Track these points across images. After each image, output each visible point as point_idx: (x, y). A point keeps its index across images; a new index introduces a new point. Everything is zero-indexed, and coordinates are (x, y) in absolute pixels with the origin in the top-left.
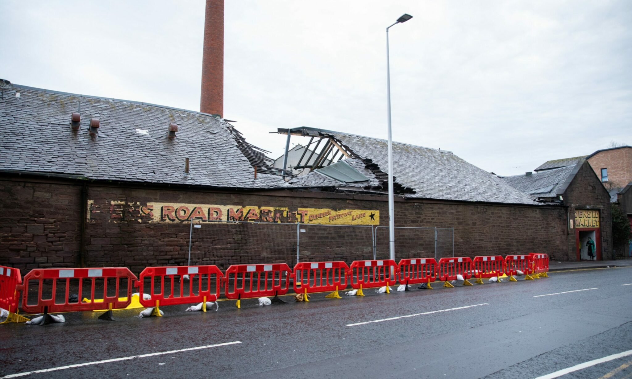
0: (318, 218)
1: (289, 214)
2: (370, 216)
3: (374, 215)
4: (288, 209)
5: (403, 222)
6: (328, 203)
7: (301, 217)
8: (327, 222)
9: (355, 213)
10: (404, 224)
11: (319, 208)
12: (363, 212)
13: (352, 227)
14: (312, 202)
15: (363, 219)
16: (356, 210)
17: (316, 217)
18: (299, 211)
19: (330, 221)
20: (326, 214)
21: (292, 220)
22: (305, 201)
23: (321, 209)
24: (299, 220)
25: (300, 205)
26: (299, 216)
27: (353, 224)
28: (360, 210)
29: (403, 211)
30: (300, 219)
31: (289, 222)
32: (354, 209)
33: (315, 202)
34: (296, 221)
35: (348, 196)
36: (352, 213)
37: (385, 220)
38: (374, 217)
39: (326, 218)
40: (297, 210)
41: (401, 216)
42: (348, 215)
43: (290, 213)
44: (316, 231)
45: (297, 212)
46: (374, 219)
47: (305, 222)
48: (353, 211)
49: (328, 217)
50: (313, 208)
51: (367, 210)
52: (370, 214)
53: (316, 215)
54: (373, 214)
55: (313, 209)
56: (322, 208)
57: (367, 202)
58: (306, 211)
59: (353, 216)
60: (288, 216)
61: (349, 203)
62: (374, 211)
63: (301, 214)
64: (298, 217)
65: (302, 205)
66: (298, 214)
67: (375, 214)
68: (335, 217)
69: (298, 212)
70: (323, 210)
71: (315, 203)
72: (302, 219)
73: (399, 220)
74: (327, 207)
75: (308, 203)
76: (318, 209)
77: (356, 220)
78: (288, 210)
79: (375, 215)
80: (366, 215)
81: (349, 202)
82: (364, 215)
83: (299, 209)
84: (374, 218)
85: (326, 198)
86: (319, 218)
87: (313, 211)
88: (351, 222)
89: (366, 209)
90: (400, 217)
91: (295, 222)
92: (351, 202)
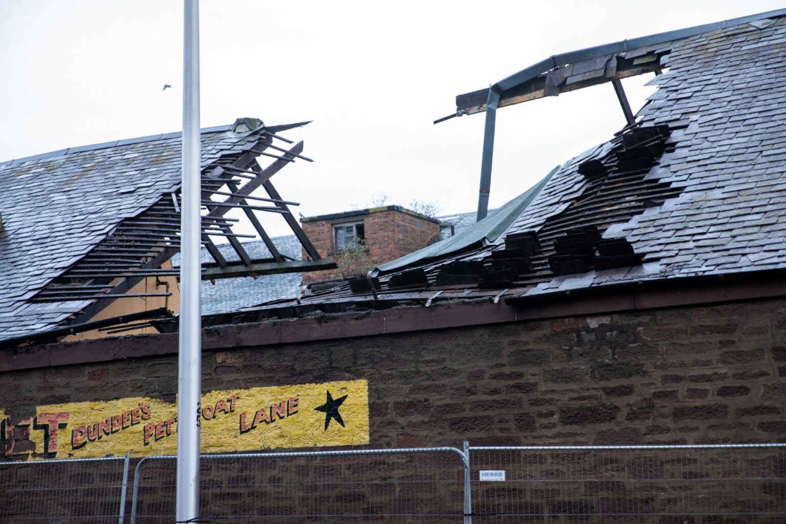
0: (104, 437)
1: (6, 429)
2: (320, 409)
3: (340, 401)
4: (6, 414)
5: (512, 425)
6: (138, 377)
7: (47, 437)
8: (136, 448)
9: (252, 401)
10: (514, 433)
11: (107, 399)
12: (289, 392)
13: (238, 459)
14: (82, 379)
15: (286, 424)
16: (254, 390)
17: (92, 433)
18: (41, 415)
19: (146, 444)
20: (133, 417)
21: (17, 448)
22: (59, 380)
23: (114, 402)
24: (40, 449)
25: (43, 395)
26: (40, 433)
27: (241, 449)
28: (274, 388)
29: (508, 370)
30: (43, 444)
31: (9, 458)
32: (247, 388)
33: (92, 376)
34: (31, 452)
35: (215, 339)
36: (238, 403)
37: (402, 421)
38: (343, 411)
39: (132, 433)
40: (34, 413)
41: (496, 391)
42: (220, 415)
43: (11, 428)
44: (98, 484)
45: (32, 419)
46: (340, 420)
47: (58, 455)
48: (243, 393)
49: (140, 427)
50: (85, 400)
51: (307, 386)
52: (323, 401)
53: (96, 426)
54: (335, 397)
55: (86, 405)
56: (117, 398)
57: (308, 352)
58: (61, 415)
59: (243, 416)
60: (7, 436)
61: (224, 366)
62: (343, 384)
63: (45, 427)
64: (36, 436)
65: (50, 393)
66: (36, 427)
67: (345, 397)
68: (165, 424)
69: (35, 421)
70: (120, 403)
71: (93, 383)
72: (50, 443)
73: (480, 413)
74: (138, 390)
75: (67, 386)
76: (102, 404)
77: (253, 432)
78: (6, 417)
79: (346, 402)
80: (302, 404)
81: (223, 362)
82: (291, 408)
83: (40, 409)
84: (343, 415)
85: (130, 359)
86: (107, 434)
87: (84, 413)
88: (232, 440)
89: (303, 382)
90: (486, 398)
91: (28, 455)
92: (231, 359)
